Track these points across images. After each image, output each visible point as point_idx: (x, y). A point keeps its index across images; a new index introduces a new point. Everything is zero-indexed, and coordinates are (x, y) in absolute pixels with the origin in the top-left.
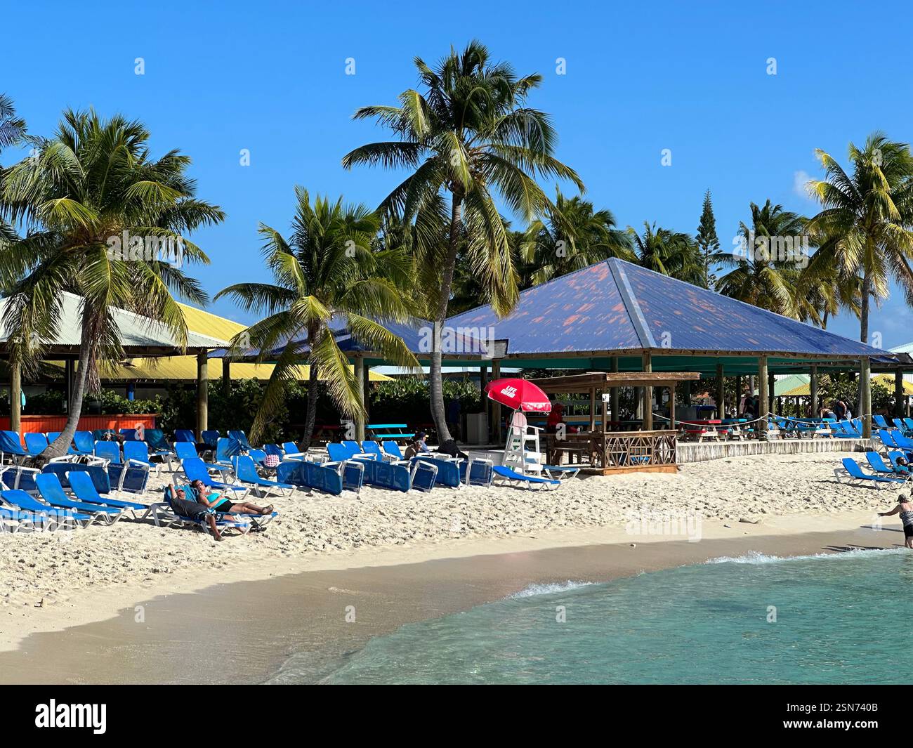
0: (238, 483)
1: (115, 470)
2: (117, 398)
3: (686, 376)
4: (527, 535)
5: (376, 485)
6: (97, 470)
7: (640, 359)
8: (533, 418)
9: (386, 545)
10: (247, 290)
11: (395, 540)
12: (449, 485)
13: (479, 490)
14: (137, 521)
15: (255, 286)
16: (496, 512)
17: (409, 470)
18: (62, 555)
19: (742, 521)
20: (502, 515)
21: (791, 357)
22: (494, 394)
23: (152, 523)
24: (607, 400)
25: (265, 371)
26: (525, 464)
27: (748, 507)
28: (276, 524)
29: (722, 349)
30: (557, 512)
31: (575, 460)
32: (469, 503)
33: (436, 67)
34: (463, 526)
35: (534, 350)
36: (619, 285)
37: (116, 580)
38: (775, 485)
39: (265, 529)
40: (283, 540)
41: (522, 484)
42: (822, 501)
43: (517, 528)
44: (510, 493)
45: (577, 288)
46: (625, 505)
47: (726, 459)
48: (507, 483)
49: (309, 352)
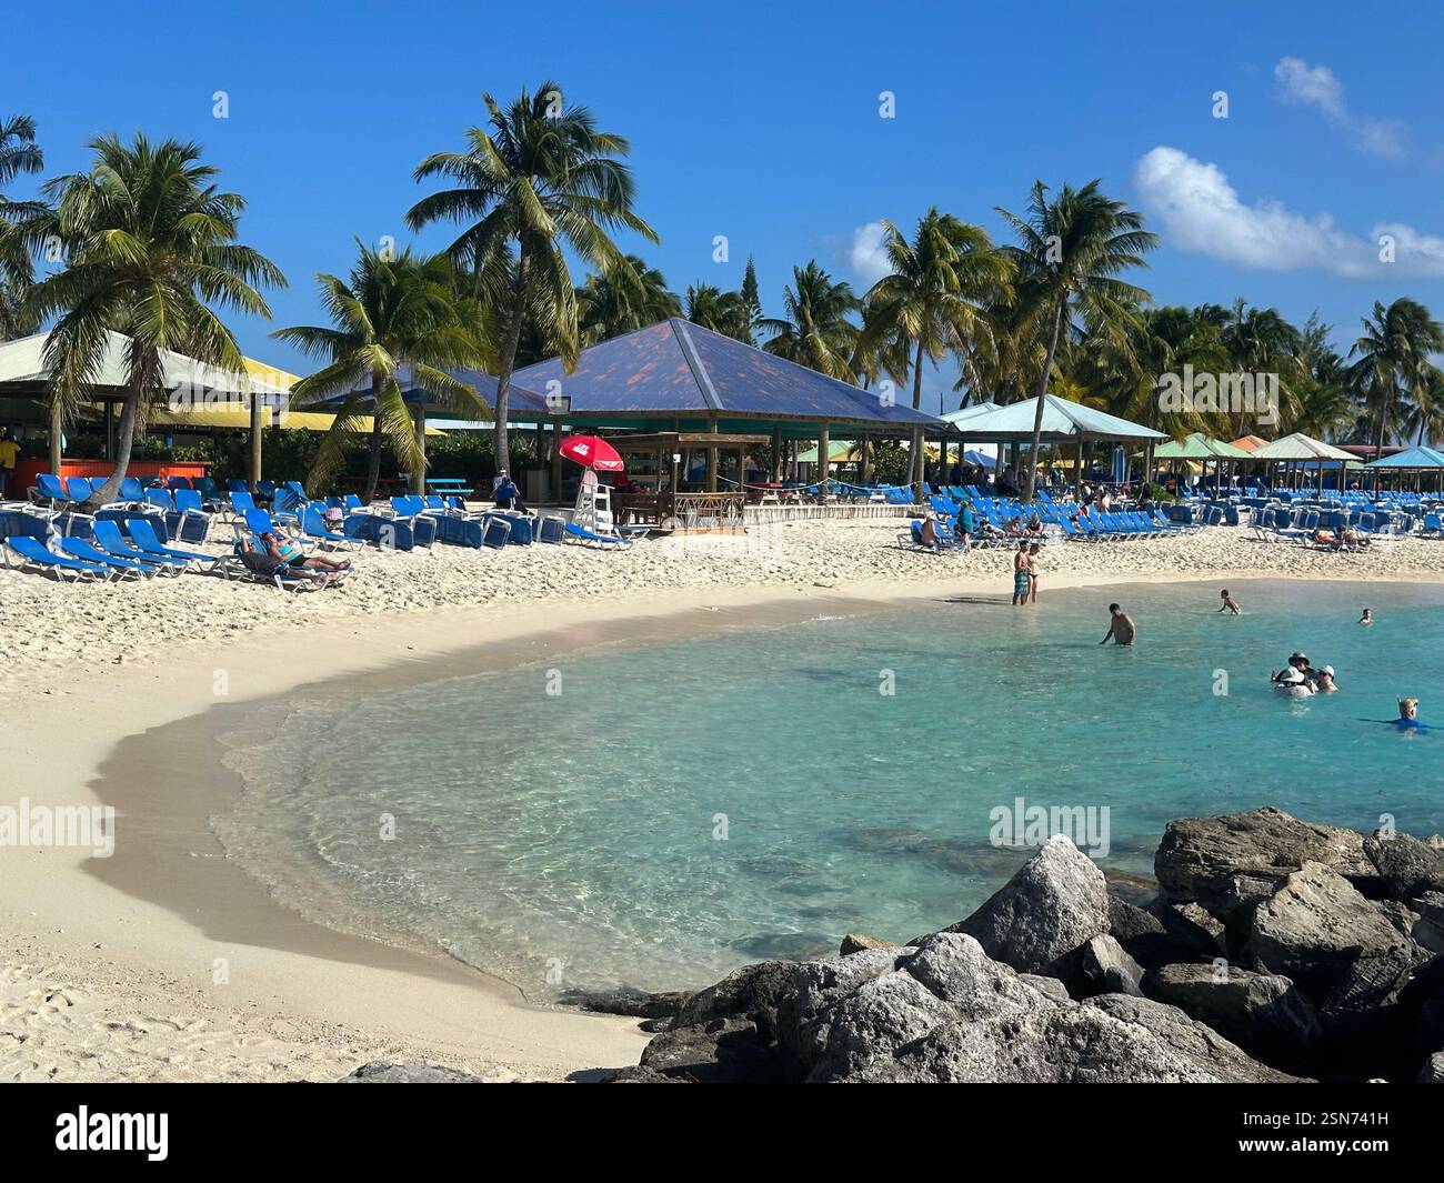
0: (304, 536)
1: (173, 521)
2: (159, 443)
3: (756, 439)
4: (609, 595)
5: (445, 540)
6: (154, 518)
7: (705, 420)
8: (603, 476)
9: (468, 604)
10: (309, 334)
11: (478, 599)
12: (520, 542)
13: (551, 548)
14: (203, 573)
15: (316, 329)
16: (574, 571)
17: (482, 526)
18: (130, 609)
19: (816, 585)
20: (580, 575)
21: (852, 423)
22: (566, 451)
23: (220, 576)
24: (678, 460)
25: (324, 421)
26: (595, 523)
27: (820, 572)
28: (351, 580)
29: (786, 413)
30: (634, 573)
31: (641, 520)
32: (545, 562)
33: (504, 107)
34: (543, 585)
35: (599, 407)
36: (683, 346)
37: (194, 636)
38: (842, 550)
39: (342, 585)
40: (362, 597)
41: (593, 543)
42: (888, 566)
43: (598, 588)
44: (582, 552)
45: (640, 346)
46: (700, 567)
47: (787, 523)
48: (578, 542)
49: (373, 400)
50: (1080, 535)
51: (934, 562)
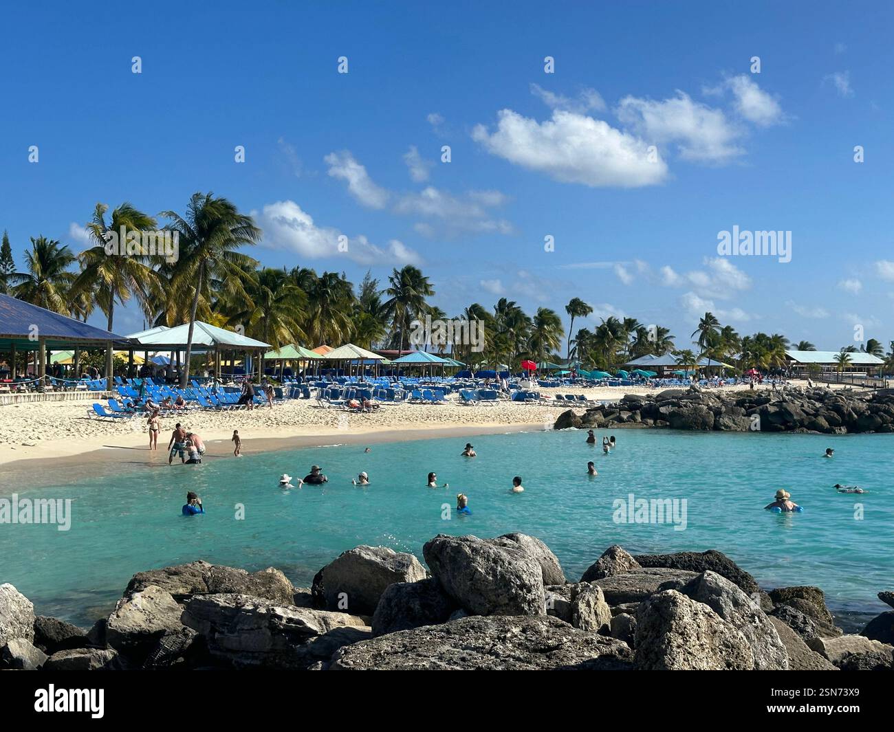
19: (24, 445)
27: (29, 436)
29: (14, 334)
38: (48, 422)
42: (78, 431)
47: (15, 405)
50: (211, 408)
51: (109, 427)
